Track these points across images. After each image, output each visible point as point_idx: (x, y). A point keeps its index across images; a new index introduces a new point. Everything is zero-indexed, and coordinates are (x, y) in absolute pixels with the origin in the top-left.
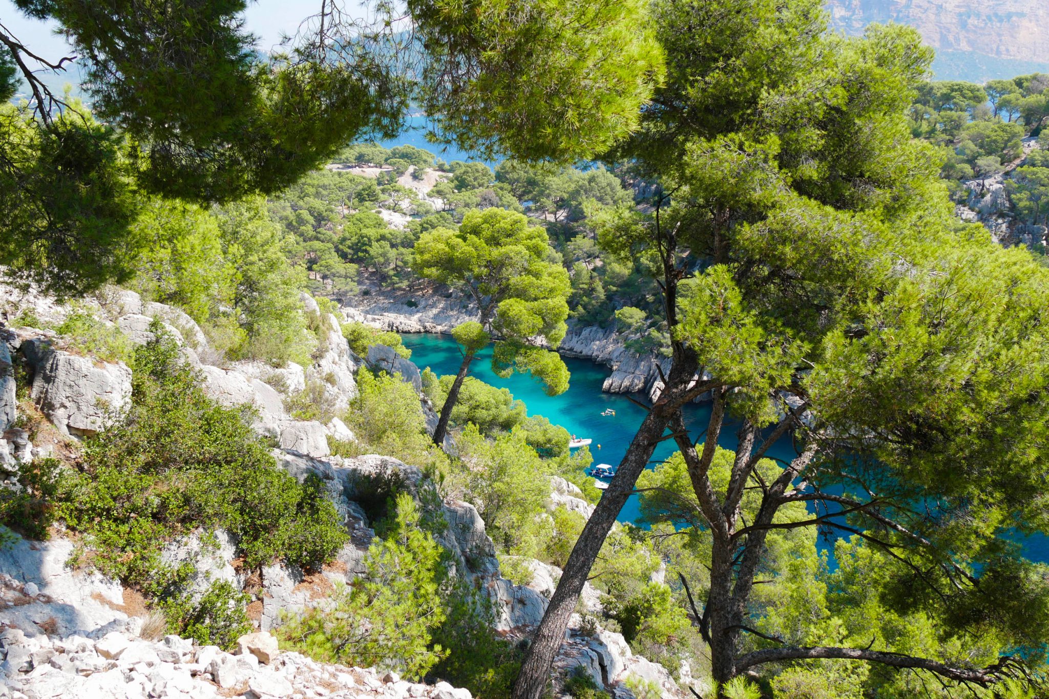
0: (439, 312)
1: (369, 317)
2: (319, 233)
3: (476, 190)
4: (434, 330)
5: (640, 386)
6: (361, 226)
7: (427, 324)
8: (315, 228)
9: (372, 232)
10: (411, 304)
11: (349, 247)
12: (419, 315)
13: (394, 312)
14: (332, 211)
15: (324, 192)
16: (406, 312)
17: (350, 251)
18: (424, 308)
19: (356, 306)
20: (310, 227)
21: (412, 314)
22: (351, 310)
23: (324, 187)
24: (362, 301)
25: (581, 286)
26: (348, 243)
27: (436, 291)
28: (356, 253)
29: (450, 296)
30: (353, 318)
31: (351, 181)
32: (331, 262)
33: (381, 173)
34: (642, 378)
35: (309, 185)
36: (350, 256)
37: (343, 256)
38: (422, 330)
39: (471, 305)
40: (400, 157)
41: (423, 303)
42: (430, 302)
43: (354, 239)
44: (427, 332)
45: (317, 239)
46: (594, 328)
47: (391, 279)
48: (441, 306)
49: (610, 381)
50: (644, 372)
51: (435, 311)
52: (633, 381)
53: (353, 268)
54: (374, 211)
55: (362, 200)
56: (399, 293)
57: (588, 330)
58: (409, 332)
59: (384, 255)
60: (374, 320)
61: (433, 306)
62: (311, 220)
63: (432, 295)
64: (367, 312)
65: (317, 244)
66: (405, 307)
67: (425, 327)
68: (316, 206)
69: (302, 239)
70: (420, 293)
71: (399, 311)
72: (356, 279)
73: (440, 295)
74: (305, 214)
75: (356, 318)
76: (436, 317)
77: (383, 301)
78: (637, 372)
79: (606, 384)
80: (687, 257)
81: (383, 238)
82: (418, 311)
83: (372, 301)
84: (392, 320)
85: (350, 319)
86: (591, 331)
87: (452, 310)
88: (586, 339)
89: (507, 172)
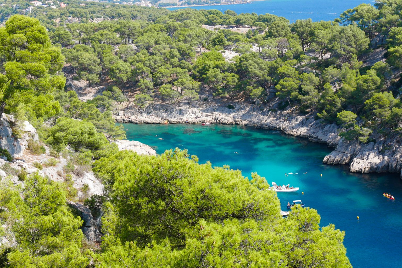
0: (246, 113)
1: (204, 114)
2: (182, 63)
3: (276, 38)
4: (241, 123)
5: (347, 161)
6: (207, 59)
7: (237, 119)
8: (180, 60)
9: (211, 63)
10: (230, 107)
11: (198, 72)
12: (234, 114)
13: (220, 111)
14: (192, 50)
15: (189, 39)
16: (226, 112)
17: (197, 74)
18: (238, 110)
19: (198, 107)
20: (176, 59)
21: (230, 113)
22: (195, 110)
23: (190, 36)
24: (203, 104)
25: (327, 98)
26: (198, 69)
27: (246, 100)
28: (201, 75)
29: (254, 103)
30: (195, 114)
31: (206, 32)
32: (184, 80)
33: (249, 31)
34: (349, 156)
35: (182, 34)
36: (197, 77)
37: (194, 77)
38: (234, 123)
39: (265, 109)
40: (263, 21)
41: (238, 107)
42: (242, 106)
43: (201, 67)
44: (237, 124)
45: (180, 66)
46: (333, 125)
47: (218, 91)
48: (248, 109)
49: (328, 157)
50: (351, 152)
51: (244, 112)
52: (342, 157)
53: (197, 84)
54: (220, 51)
55: (215, 44)
56: (224, 100)
57: (329, 126)
58: (226, 124)
59: (215, 76)
60: (207, 116)
61: (243, 109)
62: (178, 55)
63: (244, 102)
64: (204, 111)
65: (179, 70)
66: (227, 109)
67: (236, 121)
68: (183, 47)
69: (171, 66)
70: (237, 101)
71: (223, 111)
72: (199, 90)
73: (249, 103)
74: (175, 52)
75: (197, 114)
76: (244, 115)
77: (214, 105)
78: (346, 152)
79: (325, 158)
80: (397, 82)
81: (217, 66)
82: (234, 112)
83: (208, 105)
84: (218, 116)
85: (193, 115)
86: (330, 127)
87: (254, 112)
88: (327, 131)
89: (297, 28)
